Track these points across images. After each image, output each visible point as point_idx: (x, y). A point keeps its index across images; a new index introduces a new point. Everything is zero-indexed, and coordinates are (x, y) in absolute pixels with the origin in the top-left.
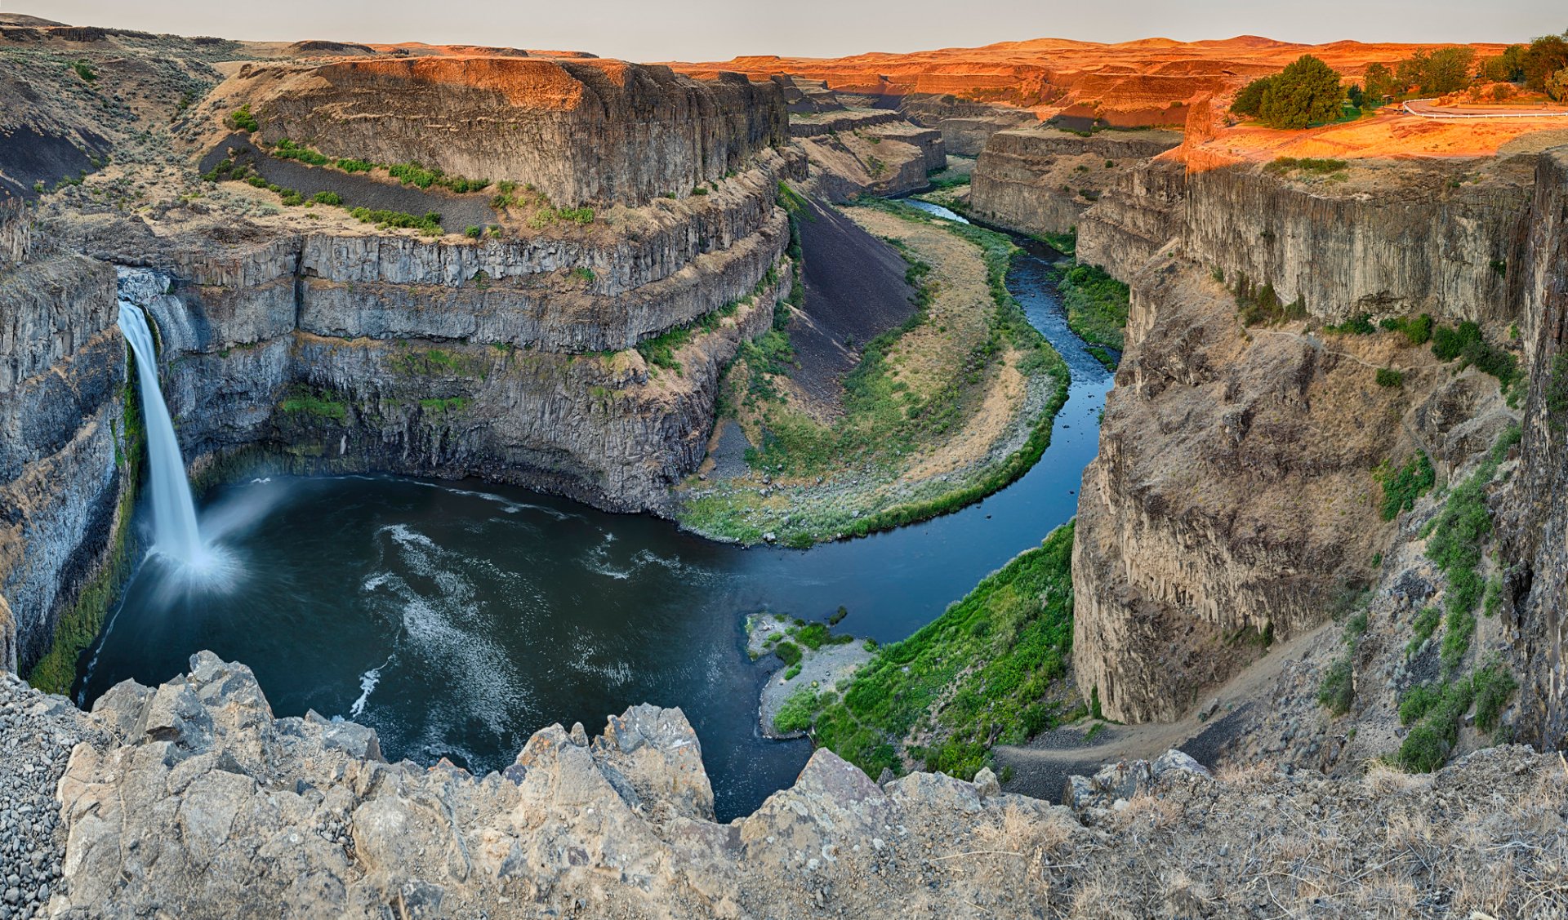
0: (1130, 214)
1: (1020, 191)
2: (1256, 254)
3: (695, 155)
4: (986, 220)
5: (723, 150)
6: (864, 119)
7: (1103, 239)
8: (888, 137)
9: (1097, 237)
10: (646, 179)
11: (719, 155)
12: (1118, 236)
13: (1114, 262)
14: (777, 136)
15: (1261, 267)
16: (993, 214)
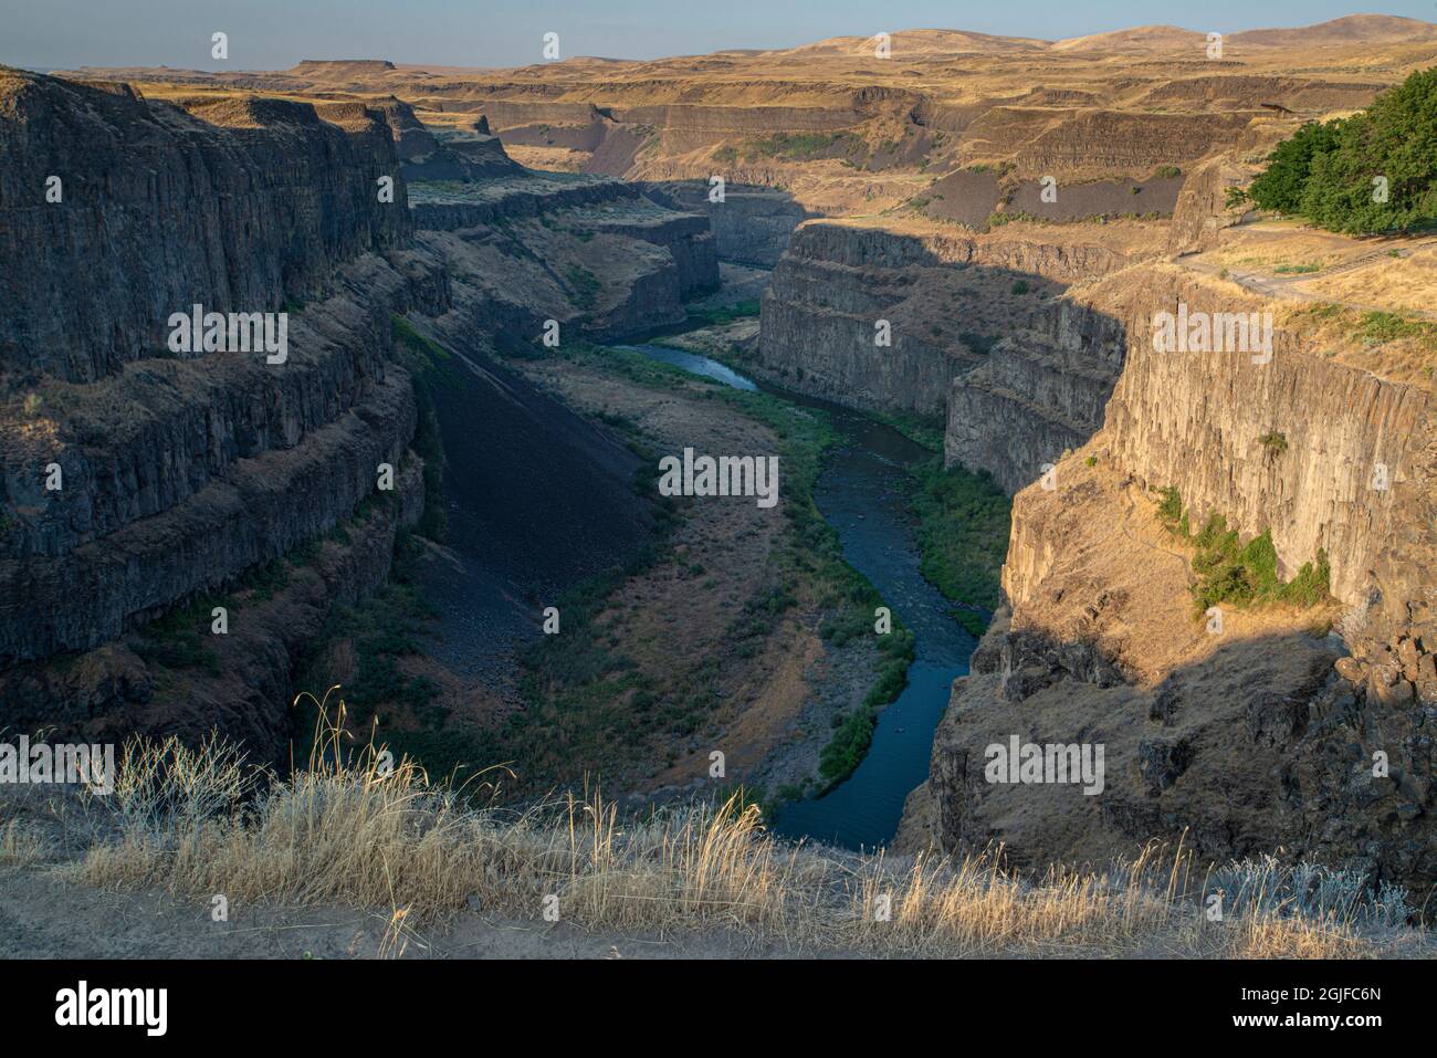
0: (1047, 383)
1: (851, 333)
2: (1246, 475)
3: (213, 272)
4: (786, 383)
5: (272, 260)
6: (561, 193)
7: (996, 425)
8: (607, 229)
9: (984, 421)
10: (106, 325)
11: (264, 270)
12: (1022, 422)
13: (1012, 468)
14: (384, 230)
15: (1253, 500)
16: (801, 373)
